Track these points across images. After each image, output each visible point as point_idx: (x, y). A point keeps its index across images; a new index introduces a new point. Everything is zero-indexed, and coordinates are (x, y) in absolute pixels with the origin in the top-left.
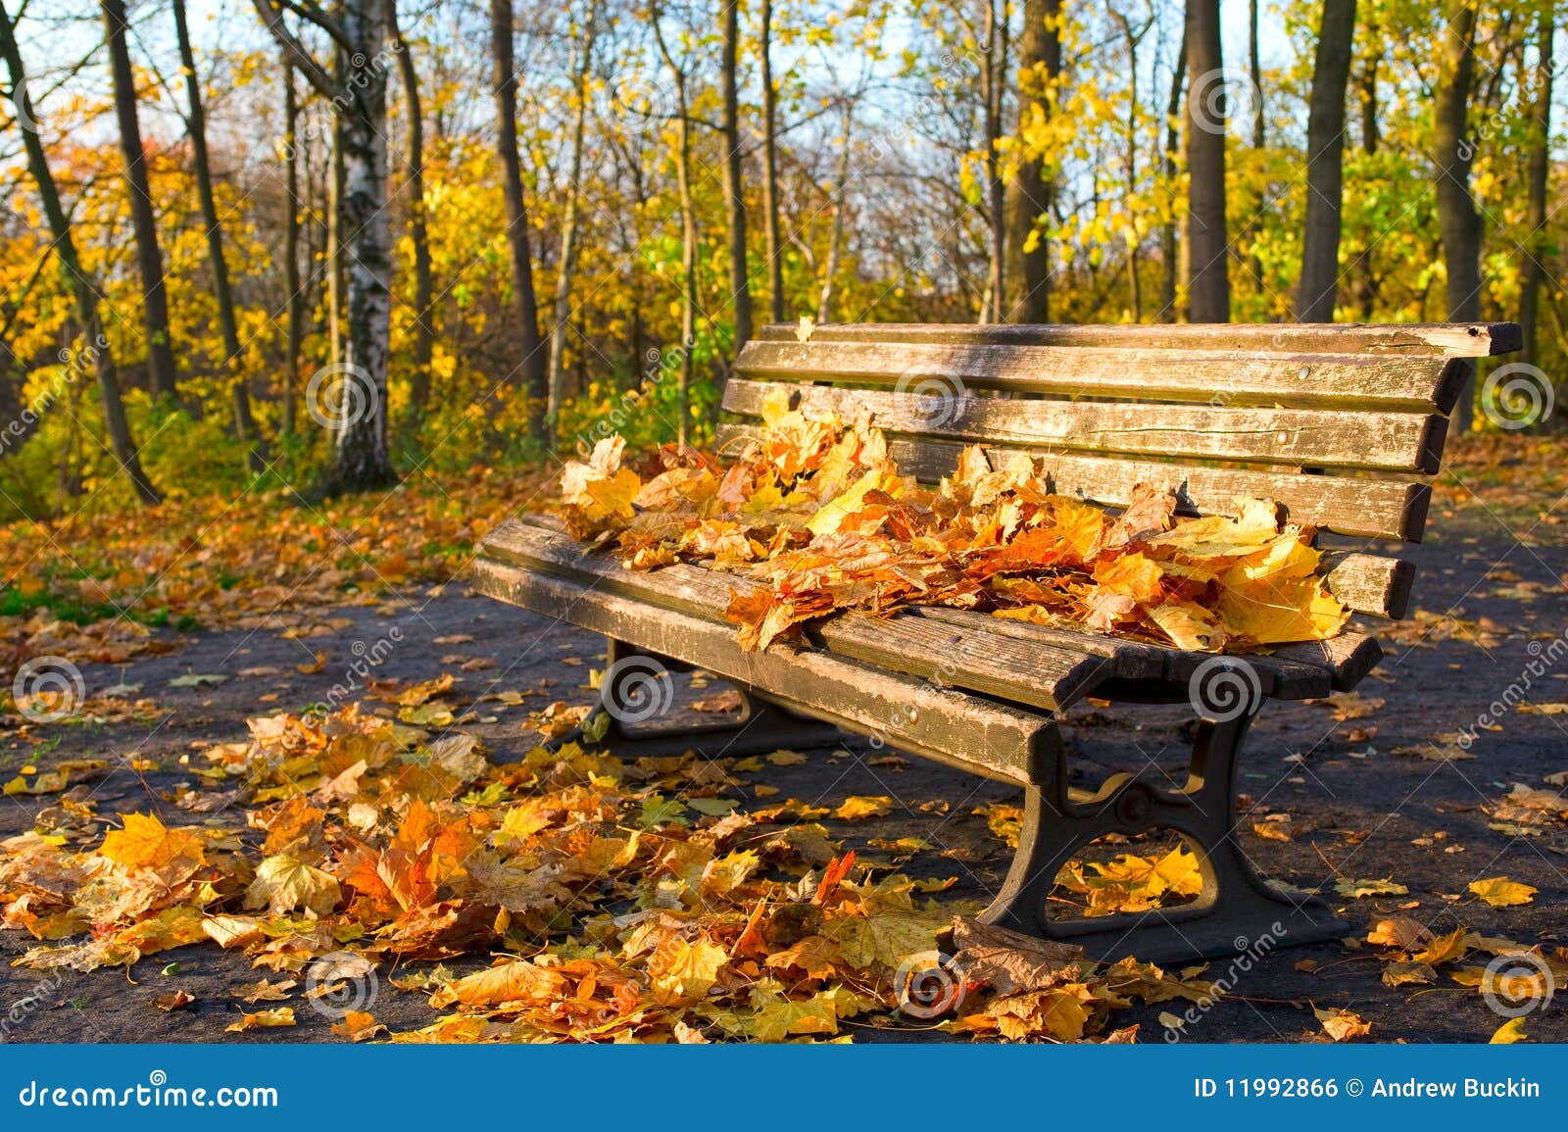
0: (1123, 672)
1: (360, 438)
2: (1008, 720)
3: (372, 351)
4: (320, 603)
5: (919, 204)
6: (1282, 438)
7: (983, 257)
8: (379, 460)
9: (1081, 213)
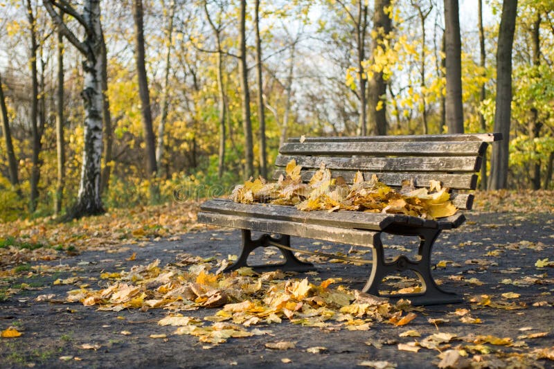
0: (396, 221)
1: (88, 193)
2: (368, 233)
3: (94, 156)
4: (114, 244)
5: (326, 88)
6: (441, 165)
7: (356, 114)
8: (96, 203)
9: (403, 92)
